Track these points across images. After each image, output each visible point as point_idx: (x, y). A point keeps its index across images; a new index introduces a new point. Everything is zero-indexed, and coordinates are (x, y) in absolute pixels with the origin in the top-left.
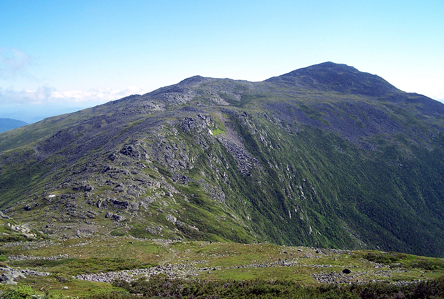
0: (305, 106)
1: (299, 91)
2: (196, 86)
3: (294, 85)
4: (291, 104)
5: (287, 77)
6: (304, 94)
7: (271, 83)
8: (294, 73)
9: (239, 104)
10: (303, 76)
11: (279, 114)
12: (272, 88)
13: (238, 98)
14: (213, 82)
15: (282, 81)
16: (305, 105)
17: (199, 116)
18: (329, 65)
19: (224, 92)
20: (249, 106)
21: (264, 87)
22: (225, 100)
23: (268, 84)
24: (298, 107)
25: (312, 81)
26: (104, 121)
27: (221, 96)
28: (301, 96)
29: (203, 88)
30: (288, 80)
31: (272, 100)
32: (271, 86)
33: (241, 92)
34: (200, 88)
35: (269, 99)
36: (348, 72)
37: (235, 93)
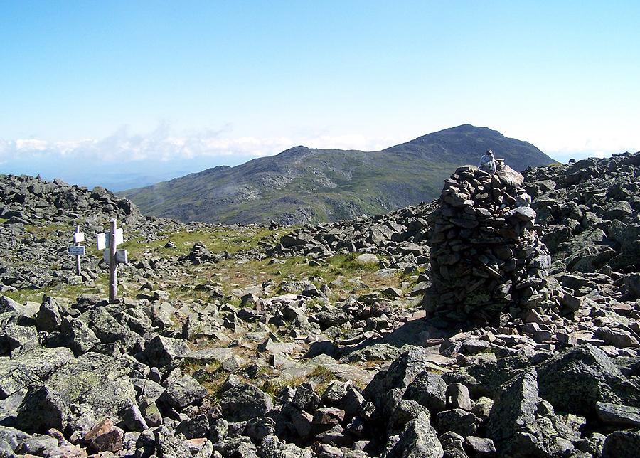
0: (429, 187)
1: (425, 166)
2: (298, 162)
3: (420, 157)
4: (412, 185)
5: (412, 146)
6: (430, 169)
7: (391, 154)
8: (420, 140)
9: (348, 186)
10: (432, 145)
11: (397, 198)
12: (391, 161)
13: (348, 176)
14: (319, 156)
15: (405, 151)
16: (429, 185)
17: (299, 210)
18: (466, 128)
19: (332, 169)
20: (360, 189)
21: (381, 160)
22: (333, 180)
23: (387, 155)
24: (421, 189)
25: (443, 151)
26: (191, 211)
27: (328, 174)
28: (427, 173)
29: (307, 166)
30: (413, 151)
31: (390, 179)
32: (390, 158)
33: (353, 168)
34: (302, 166)
35: (387, 178)
36: (490, 138)
37: (345, 169)
